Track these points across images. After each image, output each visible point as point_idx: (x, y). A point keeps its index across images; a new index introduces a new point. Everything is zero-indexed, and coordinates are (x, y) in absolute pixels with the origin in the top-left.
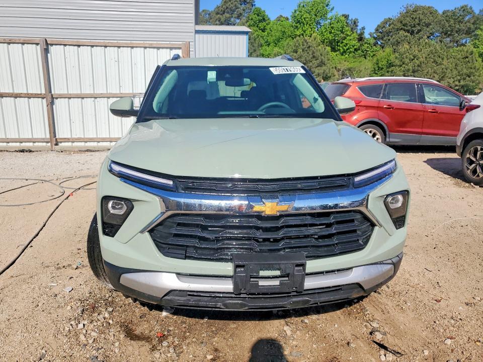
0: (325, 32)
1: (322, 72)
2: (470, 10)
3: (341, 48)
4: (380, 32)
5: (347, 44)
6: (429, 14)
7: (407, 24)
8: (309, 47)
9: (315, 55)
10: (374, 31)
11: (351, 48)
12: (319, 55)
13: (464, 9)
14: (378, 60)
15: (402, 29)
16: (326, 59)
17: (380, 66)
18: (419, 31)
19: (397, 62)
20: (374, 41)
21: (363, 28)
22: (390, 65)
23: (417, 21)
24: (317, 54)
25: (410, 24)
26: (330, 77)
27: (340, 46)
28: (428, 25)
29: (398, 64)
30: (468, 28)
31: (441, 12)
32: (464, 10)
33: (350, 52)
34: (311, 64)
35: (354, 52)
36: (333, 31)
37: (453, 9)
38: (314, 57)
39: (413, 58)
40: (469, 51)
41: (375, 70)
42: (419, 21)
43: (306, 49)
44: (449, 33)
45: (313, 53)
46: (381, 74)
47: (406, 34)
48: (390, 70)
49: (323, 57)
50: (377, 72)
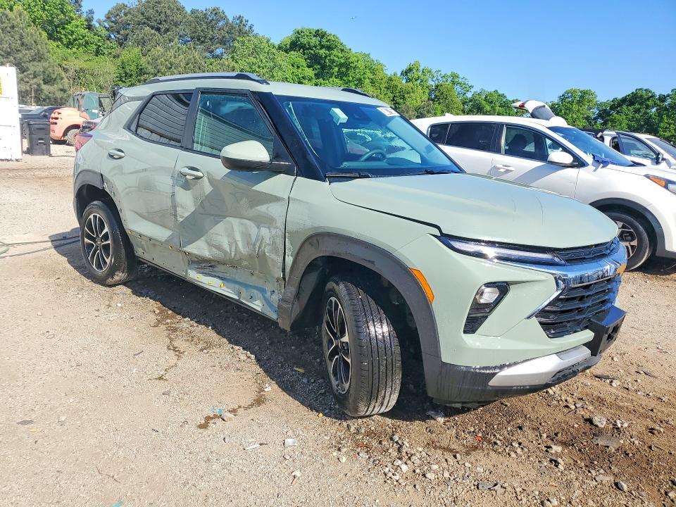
0: (35, 6)
1: (42, 70)
2: (222, 15)
3: (63, 36)
4: (113, 22)
5: (73, 32)
6: (175, 10)
7: (151, 18)
8: (13, 27)
9: (25, 40)
10: (104, 19)
11: (80, 39)
12: (33, 42)
13: (215, 12)
14: (123, 63)
15: (144, 23)
16: (45, 51)
17: (128, 71)
18: (167, 30)
19: (151, 69)
20: (107, 33)
21: (91, 12)
22: (141, 72)
23: (163, 15)
24: (28, 40)
25: (155, 19)
26: (55, 80)
27: (61, 33)
28: (176, 25)
29: (152, 71)
30: (223, 37)
31: (188, 10)
32: (216, 14)
33: (80, 45)
34: (20, 55)
35: (86, 47)
36: (47, 7)
37: (204, 10)
38: (23, 44)
39: (169, 65)
40: (231, 66)
41: (121, 77)
42: (166, 17)
43: (8, 29)
44: (203, 39)
45: (21, 38)
46: (130, 83)
47: (153, 31)
48: (142, 78)
49: (39, 47)
50: (124, 79)
